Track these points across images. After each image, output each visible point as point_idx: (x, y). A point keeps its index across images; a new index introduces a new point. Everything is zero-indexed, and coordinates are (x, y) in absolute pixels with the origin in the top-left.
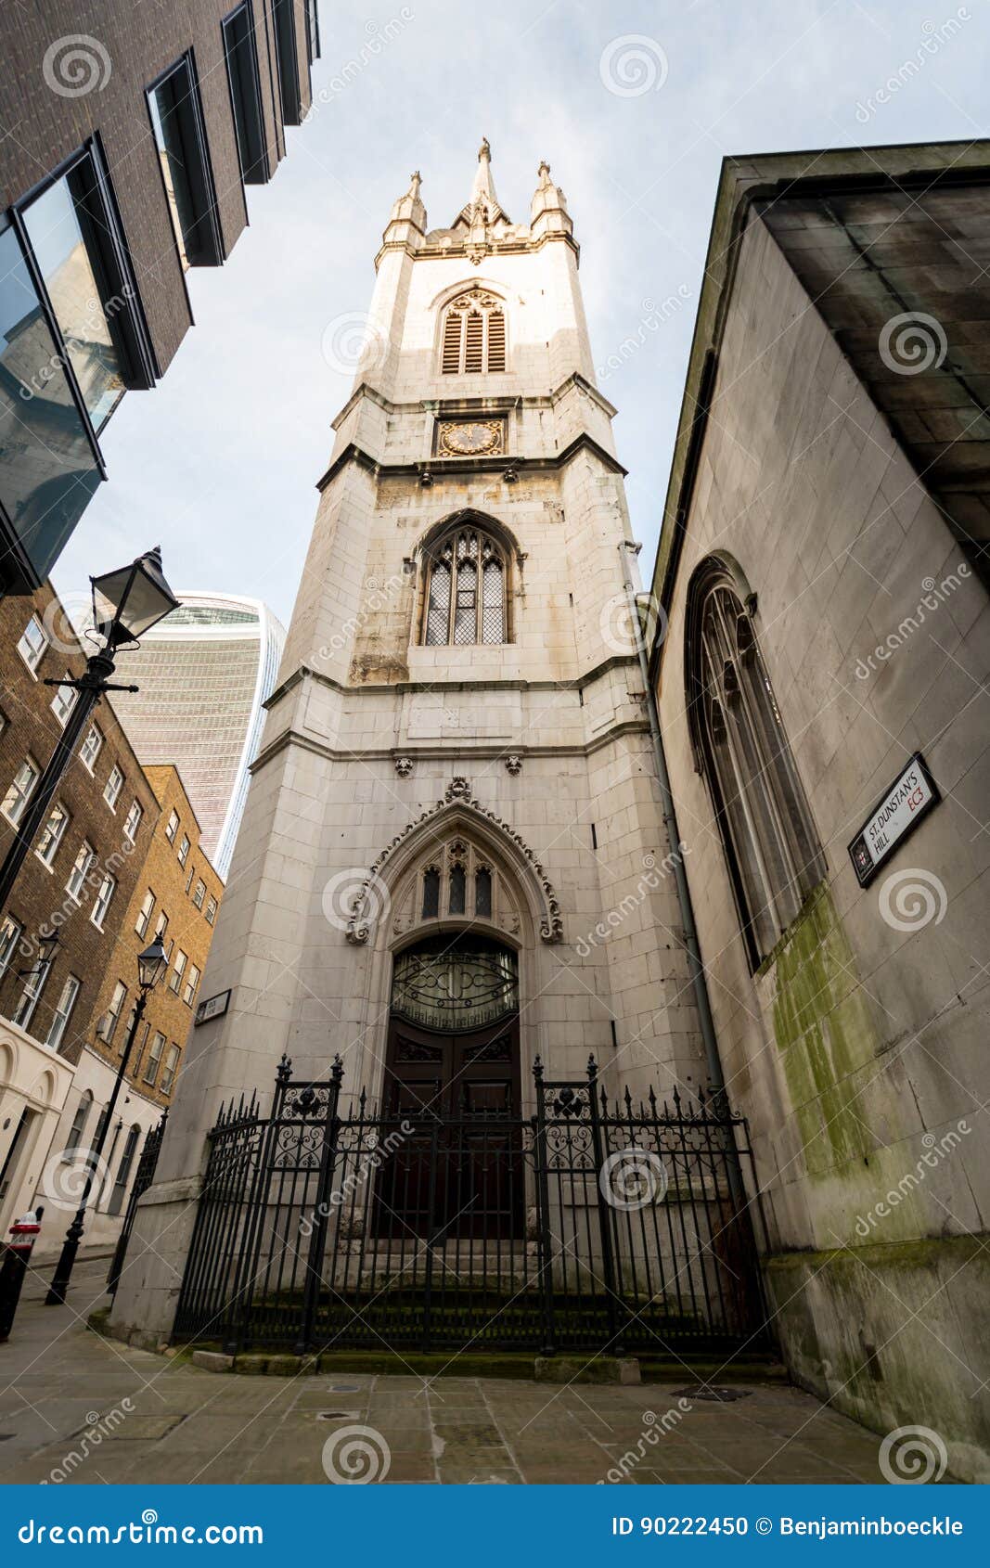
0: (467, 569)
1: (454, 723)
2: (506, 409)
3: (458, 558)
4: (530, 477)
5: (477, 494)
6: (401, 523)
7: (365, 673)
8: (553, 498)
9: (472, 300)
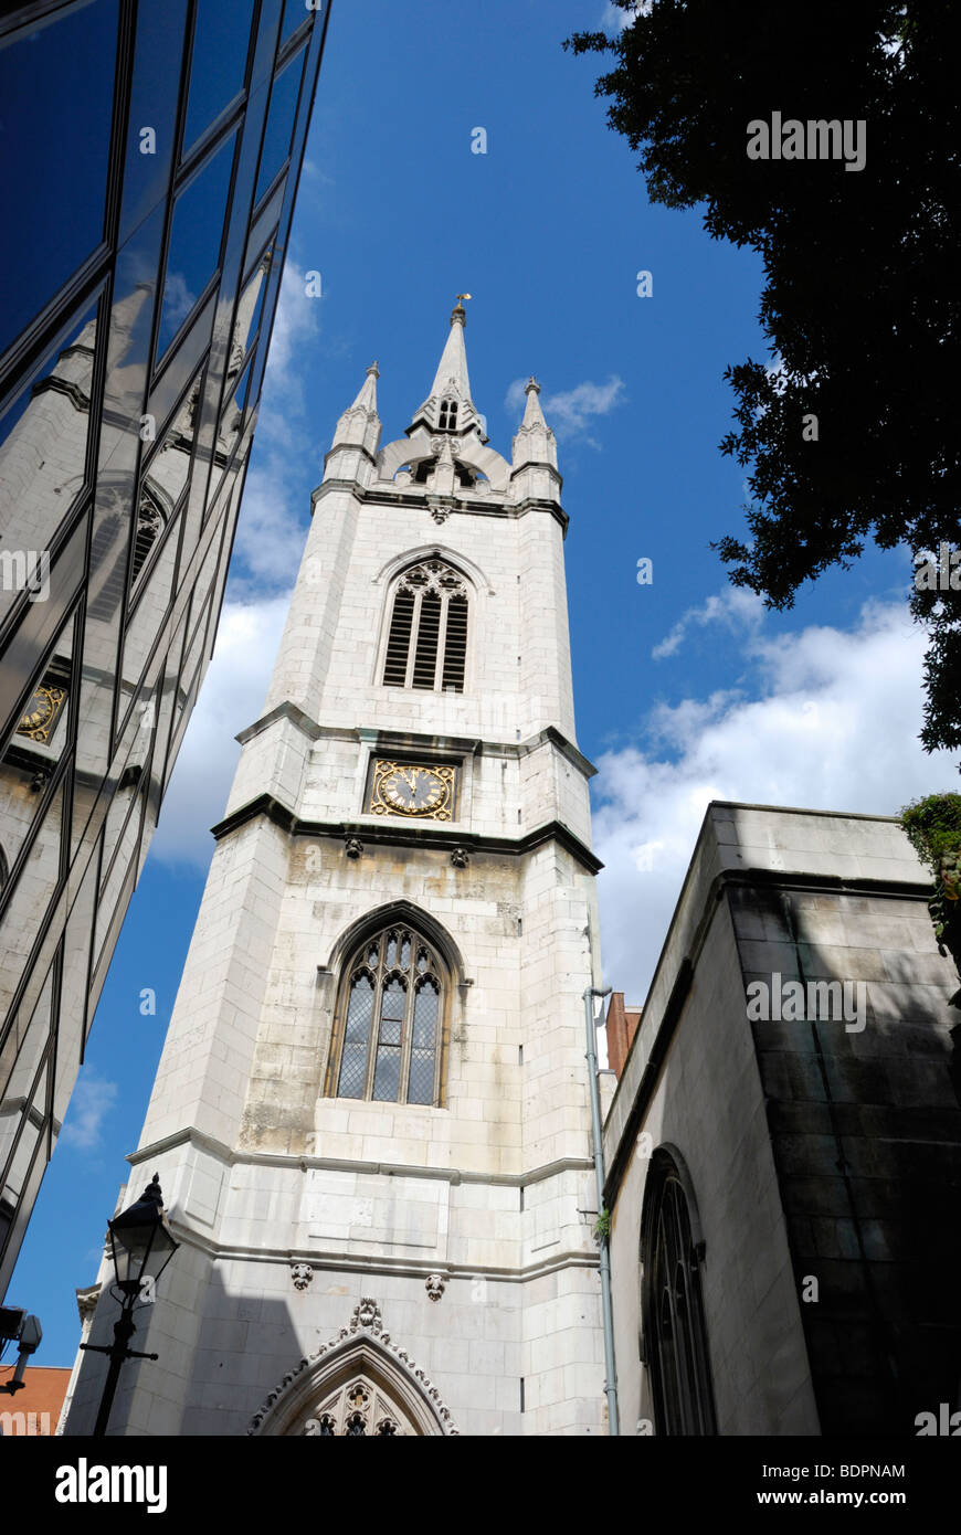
0: (395, 985)
1: (367, 1220)
2: (462, 753)
3: (385, 971)
4: (484, 861)
5: (415, 879)
6: (319, 909)
7: (260, 1132)
8: (509, 897)
9: (430, 573)
